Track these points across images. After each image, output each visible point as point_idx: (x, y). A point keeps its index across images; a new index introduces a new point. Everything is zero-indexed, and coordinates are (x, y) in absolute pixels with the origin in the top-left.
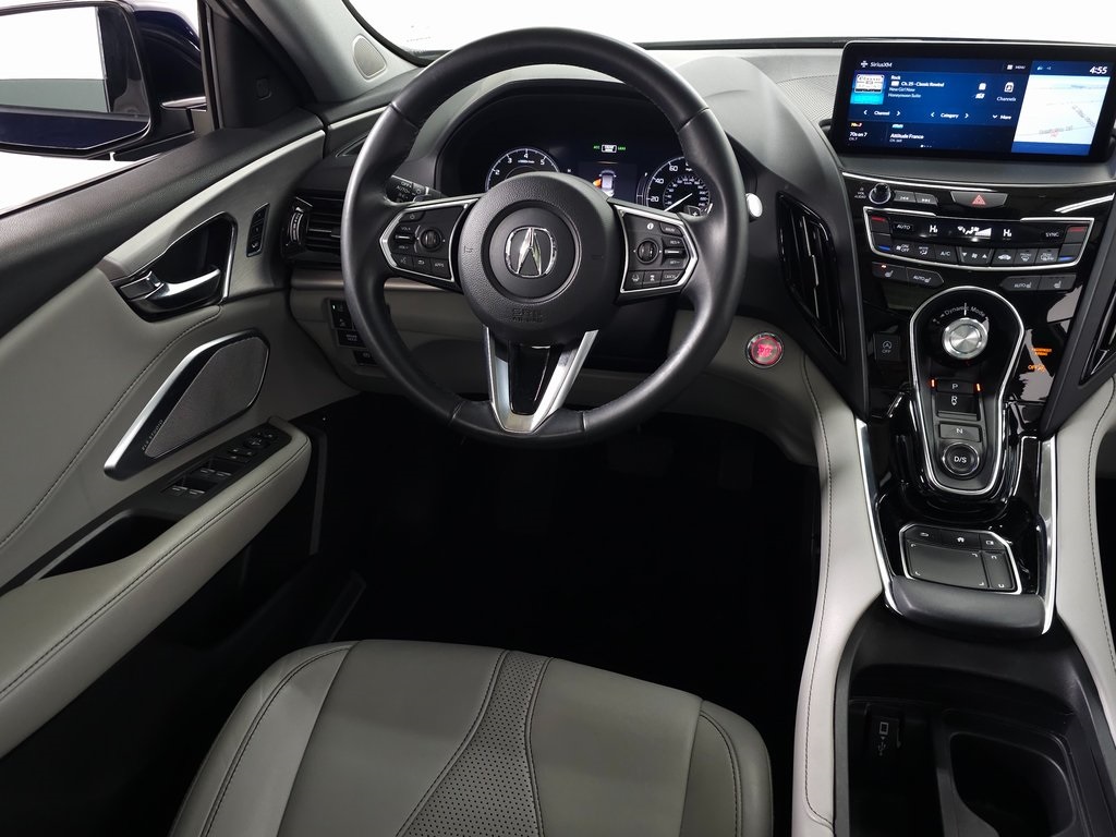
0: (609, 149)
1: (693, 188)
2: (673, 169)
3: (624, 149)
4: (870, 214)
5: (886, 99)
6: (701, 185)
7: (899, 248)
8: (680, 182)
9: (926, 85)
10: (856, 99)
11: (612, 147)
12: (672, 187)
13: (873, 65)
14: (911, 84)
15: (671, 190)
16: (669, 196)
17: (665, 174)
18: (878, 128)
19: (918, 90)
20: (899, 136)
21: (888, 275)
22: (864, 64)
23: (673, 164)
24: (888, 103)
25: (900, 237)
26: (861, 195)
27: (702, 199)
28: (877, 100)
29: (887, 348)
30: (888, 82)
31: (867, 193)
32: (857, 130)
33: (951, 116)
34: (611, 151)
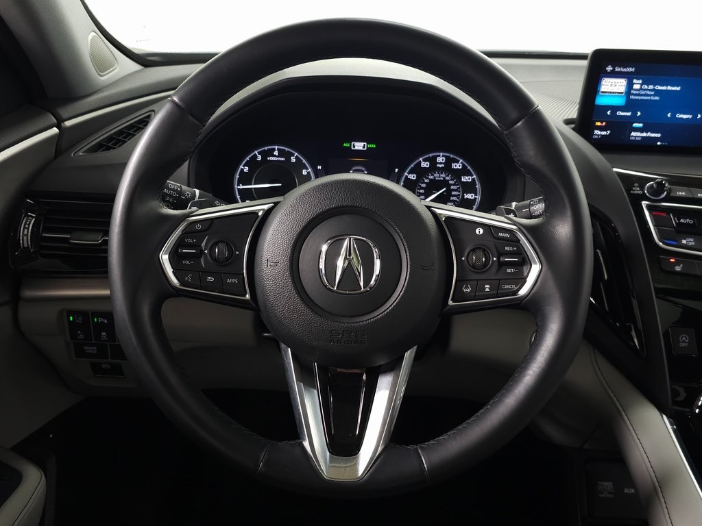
0: (359, 146)
1: (444, 183)
2: (425, 165)
3: (374, 146)
4: (649, 207)
5: (629, 101)
6: (452, 180)
7: (684, 242)
8: (431, 177)
9: (664, 88)
10: (601, 101)
11: (362, 144)
12: (424, 183)
13: (617, 69)
14: (651, 87)
15: (424, 185)
16: (422, 191)
17: (418, 170)
18: (620, 127)
19: (657, 93)
20: (638, 134)
21: (678, 268)
22: (609, 68)
23: (424, 160)
24: (630, 104)
25: (683, 231)
26: (637, 190)
27: (453, 193)
28: (620, 101)
29: (684, 342)
30: (630, 86)
31: (642, 188)
32: (601, 128)
33: (685, 116)
34: (361, 148)
